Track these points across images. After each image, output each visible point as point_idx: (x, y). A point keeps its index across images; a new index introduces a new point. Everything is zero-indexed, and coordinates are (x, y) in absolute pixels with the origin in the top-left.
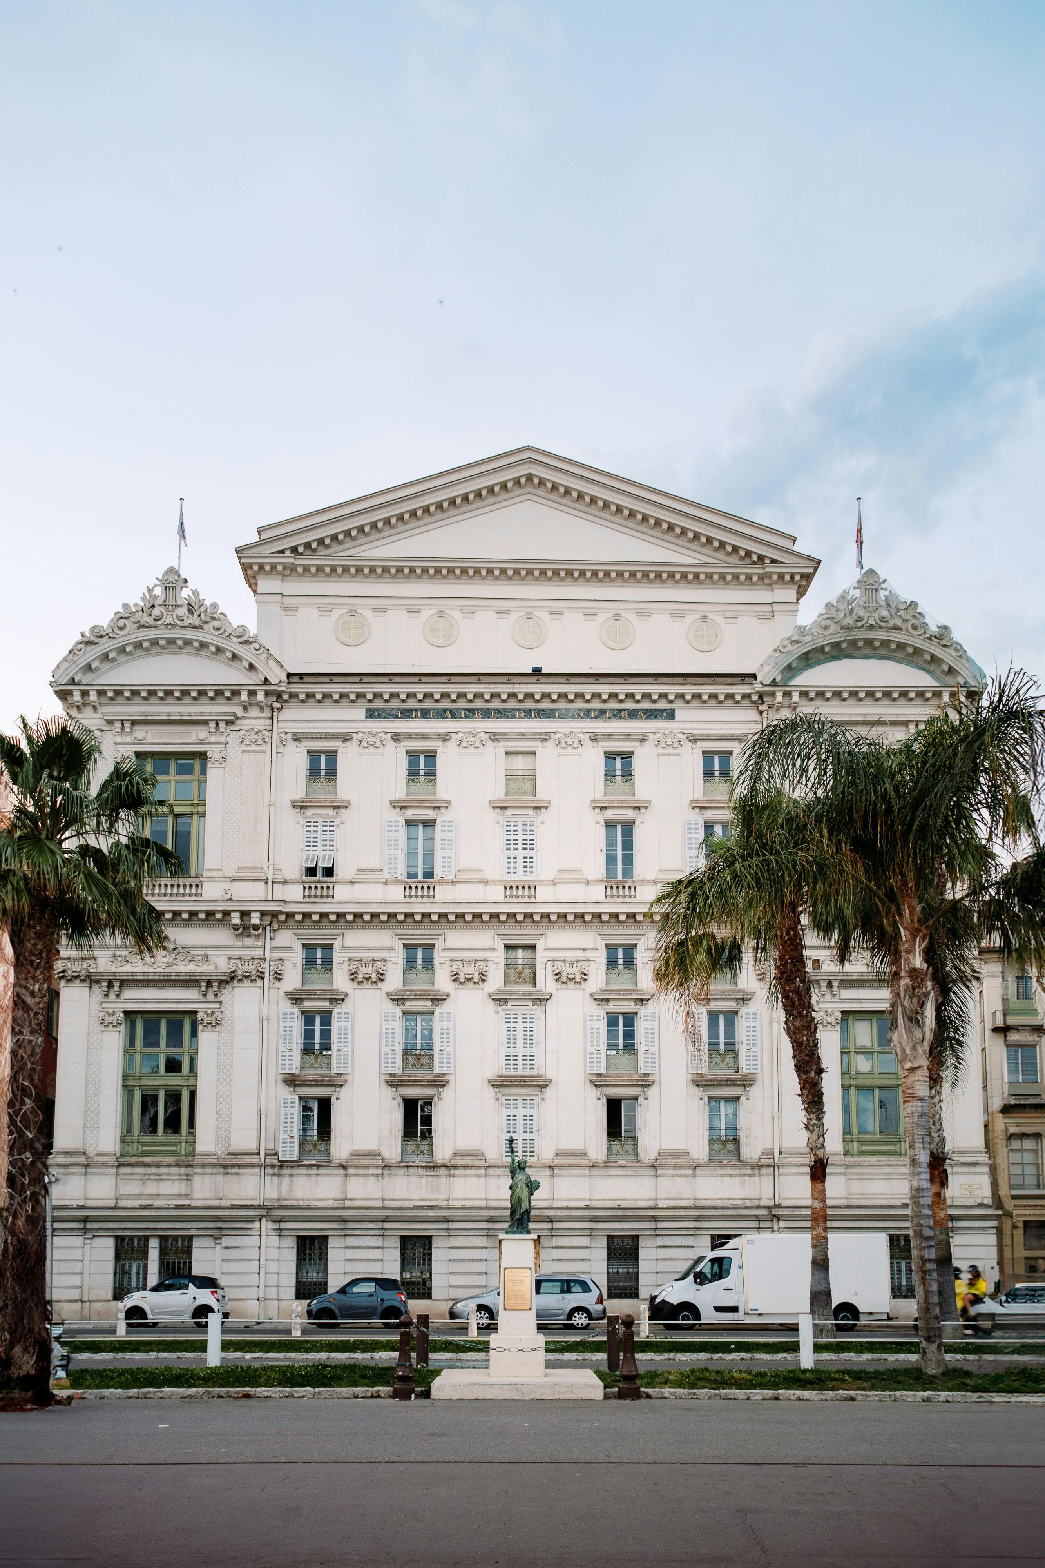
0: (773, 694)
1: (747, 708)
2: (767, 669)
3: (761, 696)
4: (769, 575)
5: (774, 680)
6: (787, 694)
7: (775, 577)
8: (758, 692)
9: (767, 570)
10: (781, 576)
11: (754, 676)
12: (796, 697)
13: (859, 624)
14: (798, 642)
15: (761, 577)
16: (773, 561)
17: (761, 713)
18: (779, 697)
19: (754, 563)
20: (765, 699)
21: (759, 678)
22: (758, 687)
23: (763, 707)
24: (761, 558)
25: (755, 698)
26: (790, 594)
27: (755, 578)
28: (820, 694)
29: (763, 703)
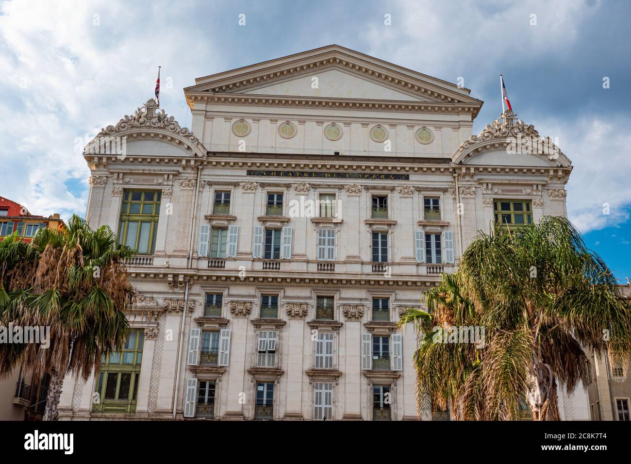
0: (460, 169)
1: (447, 175)
2: (457, 156)
3: (454, 169)
4: (457, 108)
5: (461, 161)
6: (468, 169)
7: (460, 109)
8: (452, 167)
9: (456, 105)
10: (463, 109)
11: (450, 160)
12: (472, 171)
13: (504, 135)
14: (472, 143)
15: (453, 109)
16: (459, 101)
17: (454, 177)
18: (464, 170)
19: (449, 102)
20: (456, 171)
21: (453, 161)
22: (452, 165)
23: (456, 175)
24: (453, 100)
25: (451, 170)
26: (469, 118)
27: (450, 109)
28: (485, 169)
29: (455, 173)
